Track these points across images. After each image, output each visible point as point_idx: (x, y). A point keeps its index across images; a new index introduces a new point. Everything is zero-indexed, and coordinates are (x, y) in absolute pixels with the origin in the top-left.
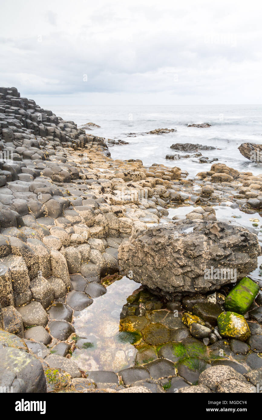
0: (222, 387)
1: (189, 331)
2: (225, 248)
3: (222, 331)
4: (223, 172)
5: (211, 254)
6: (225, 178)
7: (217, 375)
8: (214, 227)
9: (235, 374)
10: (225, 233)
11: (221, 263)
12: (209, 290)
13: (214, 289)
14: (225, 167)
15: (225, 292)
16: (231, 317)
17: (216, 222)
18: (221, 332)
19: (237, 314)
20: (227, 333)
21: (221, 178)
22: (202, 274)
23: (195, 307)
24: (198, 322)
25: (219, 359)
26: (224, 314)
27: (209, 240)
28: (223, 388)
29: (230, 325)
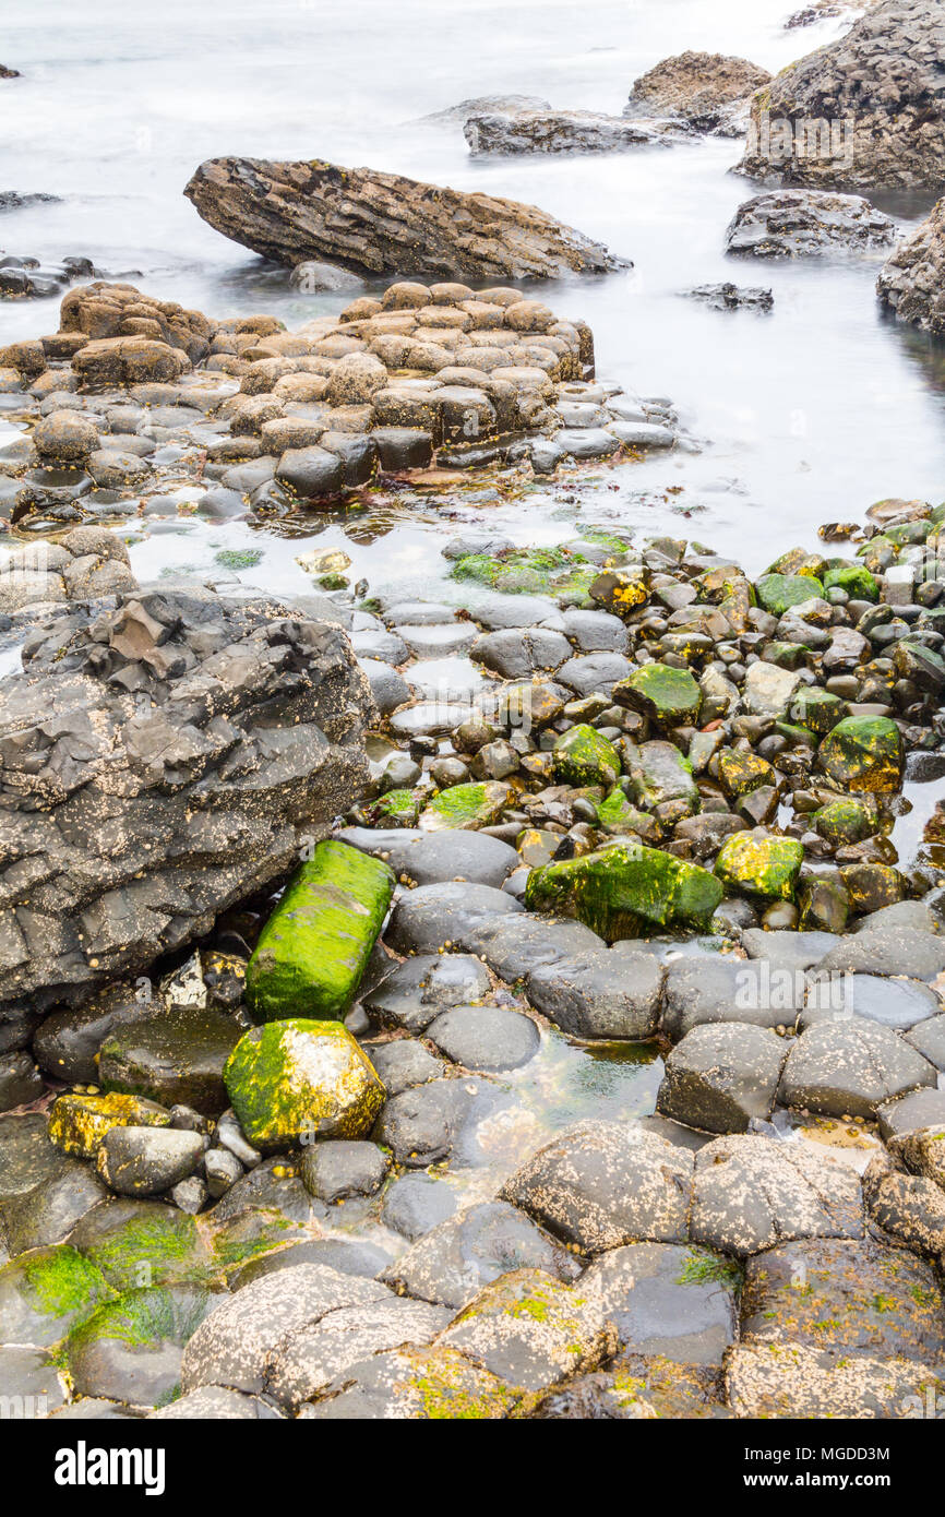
0: (291, 1364)
1: (100, 1177)
2: (202, 722)
3: (255, 1123)
4: (128, 331)
5: (136, 766)
6: (144, 362)
7: (260, 1323)
8: (129, 626)
9: (339, 1289)
10: (189, 643)
11: (199, 799)
12: (159, 947)
13: (184, 939)
14: (136, 301)
15: (240, 938)
16: (287, 1043)
17: (135, 595)
18: (253, 1131)
19: (311, 1022)
20: (280, 1127)
21: (124, 363)
22: (111, 877)
23: (107, 1051)
24: (132, 1121)
25: (262, 1255)
26: (251, 1040)
27: (116, 695)
28: (296, 1364)
29: (286, 1085)
